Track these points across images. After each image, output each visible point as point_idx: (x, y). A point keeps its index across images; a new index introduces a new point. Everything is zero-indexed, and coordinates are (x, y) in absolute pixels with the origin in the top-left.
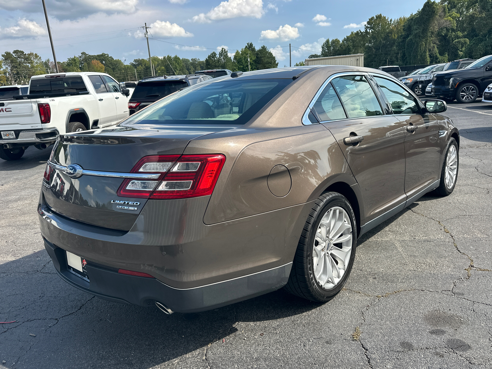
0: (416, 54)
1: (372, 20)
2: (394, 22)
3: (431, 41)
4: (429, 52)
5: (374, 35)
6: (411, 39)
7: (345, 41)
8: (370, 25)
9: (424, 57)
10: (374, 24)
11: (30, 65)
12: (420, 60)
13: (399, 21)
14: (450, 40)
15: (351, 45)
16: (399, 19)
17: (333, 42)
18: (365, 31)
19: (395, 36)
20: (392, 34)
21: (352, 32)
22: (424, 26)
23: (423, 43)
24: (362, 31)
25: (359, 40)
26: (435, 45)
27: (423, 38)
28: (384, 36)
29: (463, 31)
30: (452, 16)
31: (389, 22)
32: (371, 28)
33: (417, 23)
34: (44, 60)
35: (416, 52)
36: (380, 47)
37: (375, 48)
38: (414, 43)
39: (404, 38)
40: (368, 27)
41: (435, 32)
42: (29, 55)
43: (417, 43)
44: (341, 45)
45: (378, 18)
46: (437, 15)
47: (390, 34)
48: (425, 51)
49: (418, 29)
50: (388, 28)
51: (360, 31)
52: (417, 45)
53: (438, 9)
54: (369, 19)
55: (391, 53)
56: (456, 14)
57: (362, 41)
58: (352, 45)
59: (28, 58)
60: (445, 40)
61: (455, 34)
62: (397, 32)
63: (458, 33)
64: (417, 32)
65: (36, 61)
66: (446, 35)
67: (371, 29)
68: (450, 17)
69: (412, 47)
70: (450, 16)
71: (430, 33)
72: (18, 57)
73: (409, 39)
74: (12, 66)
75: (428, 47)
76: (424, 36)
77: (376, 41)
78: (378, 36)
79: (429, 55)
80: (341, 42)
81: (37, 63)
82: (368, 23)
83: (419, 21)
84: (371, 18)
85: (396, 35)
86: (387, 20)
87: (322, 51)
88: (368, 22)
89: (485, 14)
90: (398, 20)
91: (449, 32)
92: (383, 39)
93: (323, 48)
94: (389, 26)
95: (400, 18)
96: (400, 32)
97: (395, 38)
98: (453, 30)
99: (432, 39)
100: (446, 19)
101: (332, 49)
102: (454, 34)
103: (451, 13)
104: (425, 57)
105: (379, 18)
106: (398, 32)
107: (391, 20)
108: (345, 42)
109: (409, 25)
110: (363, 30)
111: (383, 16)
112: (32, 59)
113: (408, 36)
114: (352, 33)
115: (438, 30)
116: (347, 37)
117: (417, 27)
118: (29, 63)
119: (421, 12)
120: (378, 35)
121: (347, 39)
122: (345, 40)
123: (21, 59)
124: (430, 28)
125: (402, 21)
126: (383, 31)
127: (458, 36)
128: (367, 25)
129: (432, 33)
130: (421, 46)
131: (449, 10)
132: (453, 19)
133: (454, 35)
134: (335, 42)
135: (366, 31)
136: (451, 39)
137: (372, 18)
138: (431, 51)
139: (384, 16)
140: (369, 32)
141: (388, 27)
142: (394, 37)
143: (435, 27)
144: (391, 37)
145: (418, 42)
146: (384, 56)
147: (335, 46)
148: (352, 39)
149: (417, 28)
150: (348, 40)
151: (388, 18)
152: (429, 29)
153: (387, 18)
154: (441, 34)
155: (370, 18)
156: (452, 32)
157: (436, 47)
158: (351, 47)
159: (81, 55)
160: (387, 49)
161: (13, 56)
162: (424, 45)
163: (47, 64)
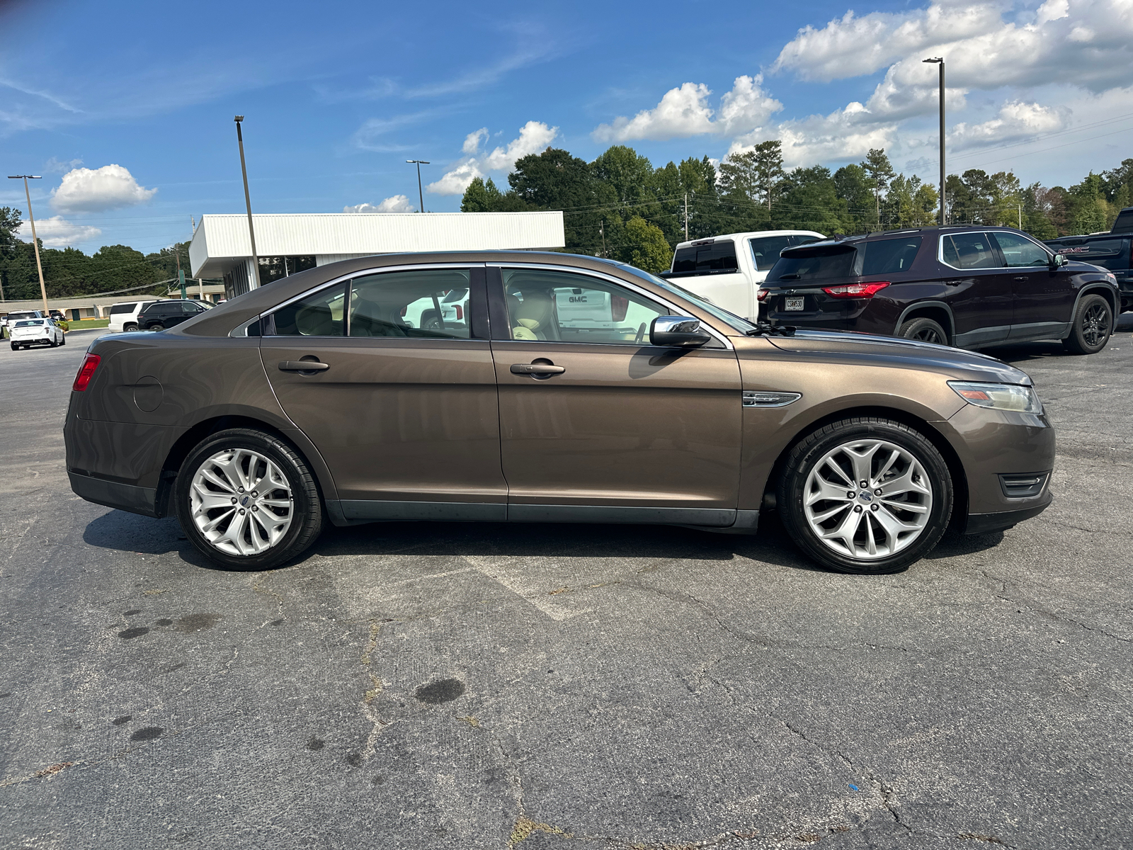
11: (991, 199)
34: (1024, 186)
42: (996, 177)
59: (989, 185)
65: (1007, 189)
72: (971, 185)
74: (957, 203)
81: (1007, 193)
112: (999, 186)
118: (990, 194)
123: (976, 187)
159: (1122, 166)
161: (962, 182)
163: (1029, 195)
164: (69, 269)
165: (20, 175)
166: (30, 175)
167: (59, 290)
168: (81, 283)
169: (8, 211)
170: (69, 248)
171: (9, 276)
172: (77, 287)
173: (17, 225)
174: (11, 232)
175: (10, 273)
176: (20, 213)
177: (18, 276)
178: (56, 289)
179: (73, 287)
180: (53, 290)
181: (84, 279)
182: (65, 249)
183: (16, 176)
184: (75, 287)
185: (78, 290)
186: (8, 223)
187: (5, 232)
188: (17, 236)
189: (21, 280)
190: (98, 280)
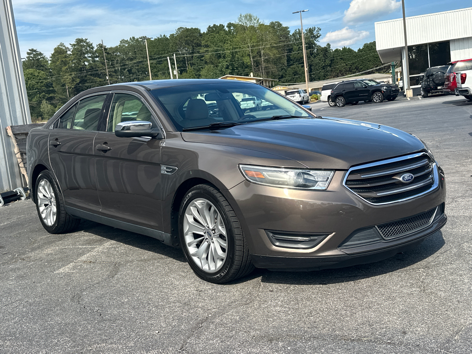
164: (343, 60)
165: (298, 11)
166: (303, 10)
167: (338, 74)
168: (350, 68)
169: (314, 29)
170: (344, 47)
171: (312, 68)
172: (348, 71)
173: (318, 37)
174: (315, 42)
175: (313, 65)
176: (320, 30)
177: (317, 67)
178: (336, 73)
179: (345, 71)
180: (335, 74)
181: (351, 66)
182: (342, 48)
183: (296, 12)
184: (346, 71)
185: (347, 73)
186: (314, 36)
187: (312, 42)
188: (318, 43)
189: (318, 69)
190: (359, 66)
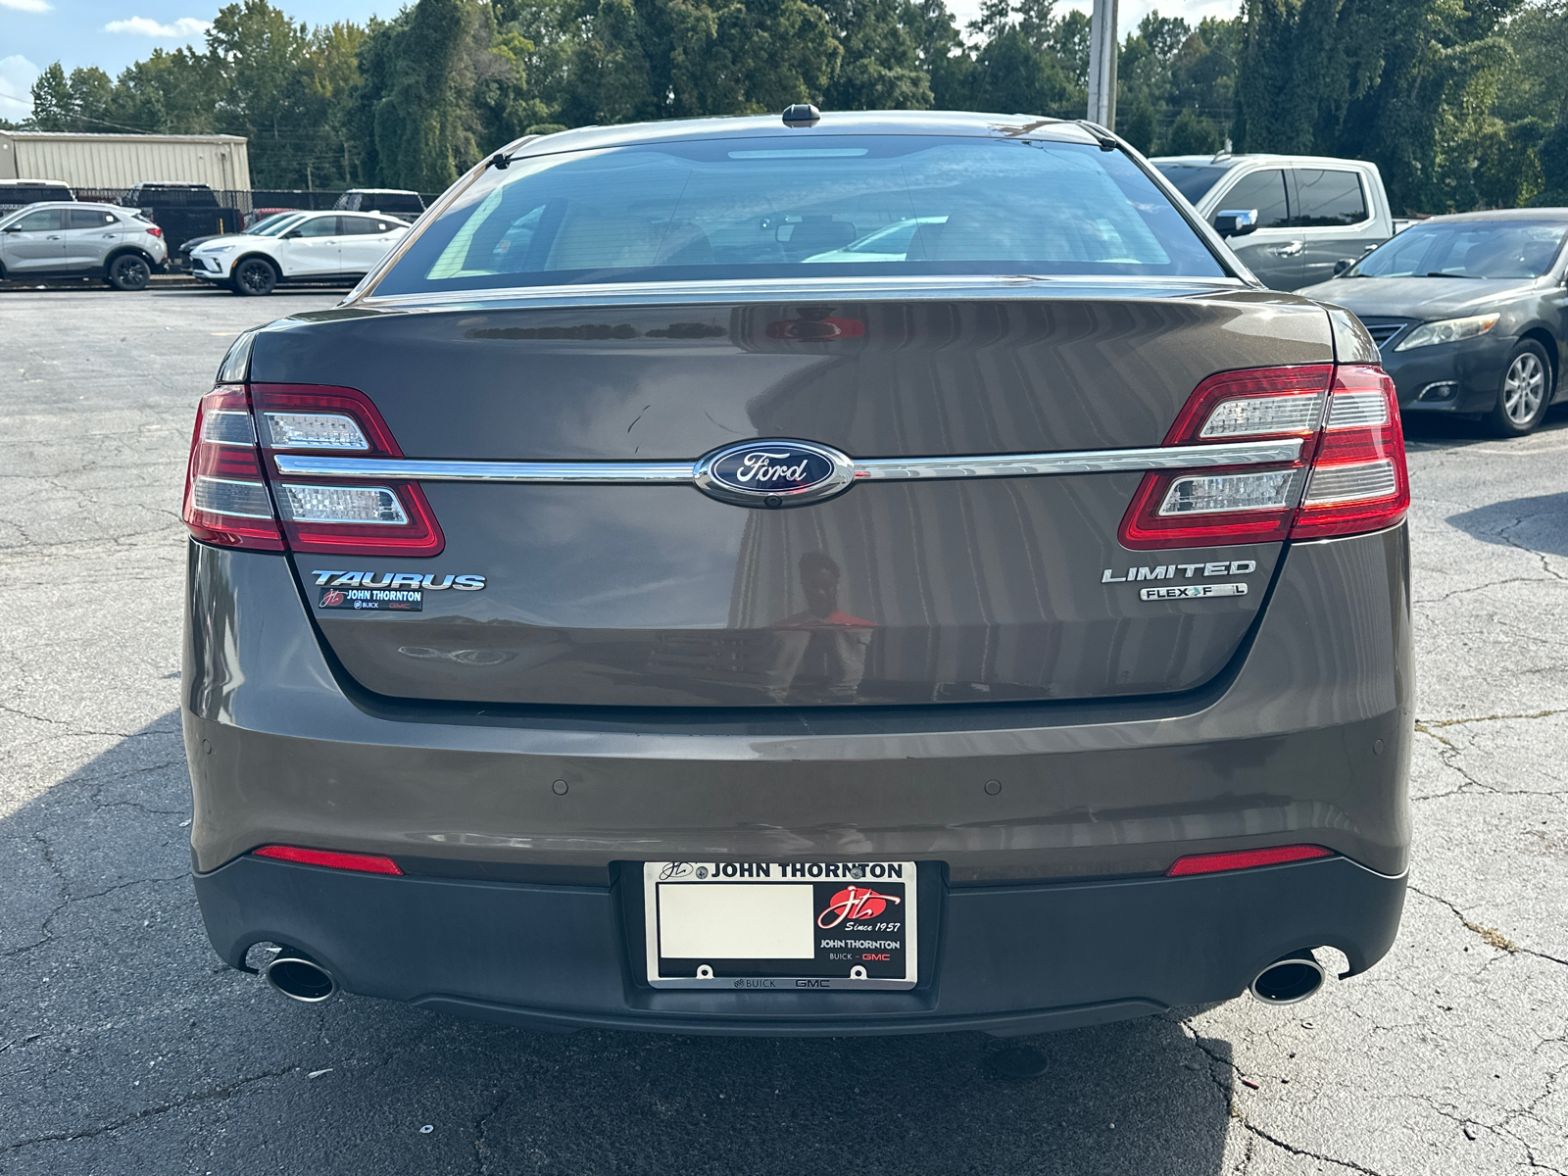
0: (414, 157)
1: (233, 18)
2: (315, 35)
3: (458, 120)
4: (455, 157)
5: (247, 72)
6: (391, 104)
7: (133, 79)
8: (228, 35)
9: (442, 173)
10: (243, 33)
12: (431, 183)
13: (333, 34)
14: (513, 125)
15: (158, 101)
16: (334, 29)
17: (80, 78)
18: (211, 52)
19: (323, 87)
20: (311, 75)
21: (156, 51)
22: (431, 64)
23: (435, 124)
24: (199, 53)
25: (191, 83)
26: (470, 135)
27: (432, 106)
28: (284, 83)
29: (548, 99)
30: (512, 45)
31: (295, 32)
32: (231, 46)
33: (405, 53)
35: (415, 151)
36: (272, 121)
37: (253, 122)
38: (404, 118)
39: (363, 97)
40: (221, 42)
41: (468, 90)
43: (414, 121)
44: (116, 97)
45: (255, 12)
46: (467, 33)
47: (305, 77)
48: (441, 151)
49: (410, 71)
50: (294, 55)
51: (190, 49)
52: (416, 128)
53: (468, 13)
54: (221, 11)
55: (315, 146)
56: (522, 39)
57: (202, 89)
58: (162, 99)
60: (500, 121)
61: (528, 105)
62: (331, 72)
63: (534, 104)
64: (410, 82)
66: (500, 107)
67: (232, 50)
68: (505, 48)
69: (399, 132)
70: (505, 44)
71: (453, 91)
73: (387, 104)
75: (450, 138)
76: (435, 99)
77: (257, 95)
78: (259, 80)
79: (456, 166)
80: (115, 83)
82: (220, 24)
83: (413, 46)
84: (228, 9)
85: (328, 83)
86: (289, 24)
87: (34, 109)
88: (217, 21)
89: (624, 54)
90: (327, 30)
91: (507, 96)
92: (282, 91)
93: (38, 97)
94: (299, 48)
95: (337, 24)
96: (340, 73)
97: (324, 94)
98: (519, 92)
99: (458, 112)
100: (495, 51)
101: (78, 105)
102: (524, 104)
103: (506, 34)
104: (445, 172)
105: (259, 12)
106: (335, 75)
107: (303, 29)
108: (132, 84)
109: (377, 55)
110: (202, 49)
111: (271, 8)
113: (376, 92)
114: (158, 53)
115: (474, 86)
116: (137, 65)
117: (407, 65)
119: (416, 17)
120: (264, 74)
121: (139, 75)
122: (129, 75)
124: (450, 73)
125: (342, 35)
126: (280, 62)
127: (535, 114)
128: (214, 32)
129: (459, 93)
130: (426, 134)
131: (500, 24)
132: (515, 55)
133: (525, 109)
134: (89, 80)
135: (214, 52)
136: (516, 121)
137: (233, 10)
138: (460, 153)
139: (275, 9)
140: (225, 59)
141: (294, 49)
142: (320, 89)
143: (463, 71)
144: (310, 89)
145: (418, 117)
146: (294, 156)
147: (89, 94)
148: (159, 78)
149: (407, 69)
150: (144, 77)
151: (291, 19)
152: (447, 78)
153: (286, 19)
154: (483, 101)
155: (224, 7)
156: (515, 99)
157: (473, 142)
158: (159, 106)
160: (301, 132)
162: (438, 132)
